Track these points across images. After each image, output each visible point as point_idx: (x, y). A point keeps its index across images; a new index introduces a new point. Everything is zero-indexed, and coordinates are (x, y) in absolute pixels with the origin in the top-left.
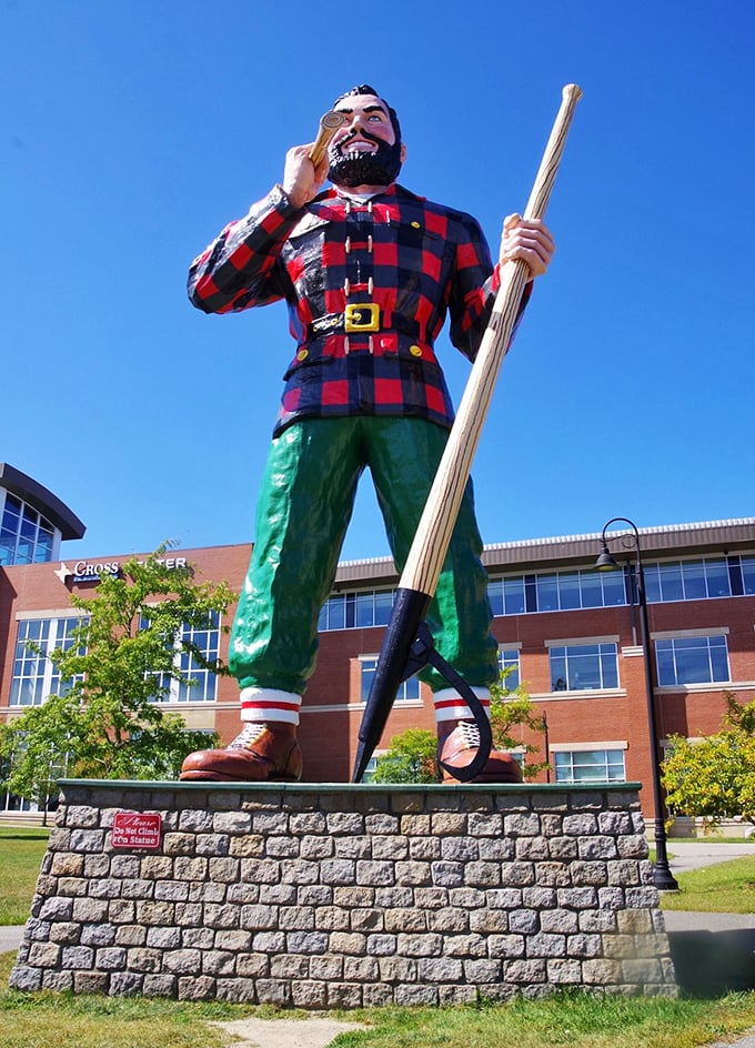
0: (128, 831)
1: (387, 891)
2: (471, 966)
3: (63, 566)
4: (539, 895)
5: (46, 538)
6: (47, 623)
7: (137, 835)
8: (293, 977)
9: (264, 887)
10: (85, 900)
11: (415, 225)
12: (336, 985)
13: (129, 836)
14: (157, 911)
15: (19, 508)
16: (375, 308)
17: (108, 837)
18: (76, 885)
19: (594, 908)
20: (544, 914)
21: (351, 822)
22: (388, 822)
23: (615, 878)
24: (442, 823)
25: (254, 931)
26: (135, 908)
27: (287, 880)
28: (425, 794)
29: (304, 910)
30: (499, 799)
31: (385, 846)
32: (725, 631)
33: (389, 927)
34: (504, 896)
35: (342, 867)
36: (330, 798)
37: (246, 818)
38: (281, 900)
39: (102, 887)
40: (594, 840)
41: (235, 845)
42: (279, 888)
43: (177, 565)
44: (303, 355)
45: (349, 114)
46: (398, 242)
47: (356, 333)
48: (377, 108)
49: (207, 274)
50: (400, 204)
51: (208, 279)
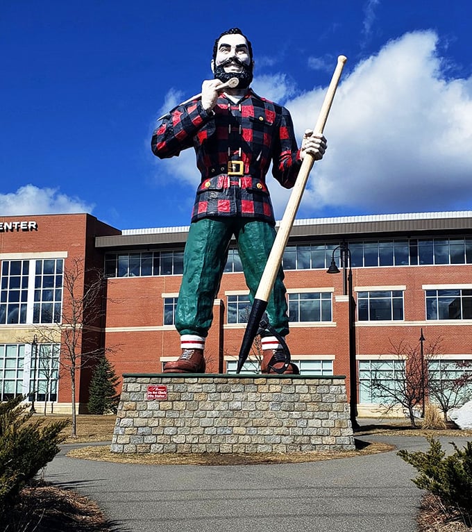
0: (154, 393)
1: (253, 413)
2: (284, 438)
4: (307, 414)
7: (157, 394)
8: (220, 443)
9: (208, 412)
10: (138, 419)
11: (261, 118)
12: (236, 445)
13: (154, 395)
14: (168, 422)
16: (241, 163)
17: (145, 395)
18: (134, 414)
19: (327, 419)
20: (310, 421)
21: (240, 388)
22: (253, 388)
23: (335, 409)
24: (273, 389)
25: (205, 427)
26: (159, 421)
27: (216, 409)
28: (267, 378)
29: (224, 420)
30: (294, 380)
31: (252, 397)
32: (402, 288)
33: (254, 425)
34: (295, 415)
35: (237, 405)
36: (232, 379)
37: (200, 386)
38: (215, 416)
39: (145, 414)
40: (328, 396)
41: (196, 397)
42: (214, 412)
43: (30, 226)
44: (207, 184)
45: (228, 47)
46: (253, 129)
47: (233, 176)
48: (243, 45)
49: (163, 141)
50: (254, 105)
51: (164, 144)
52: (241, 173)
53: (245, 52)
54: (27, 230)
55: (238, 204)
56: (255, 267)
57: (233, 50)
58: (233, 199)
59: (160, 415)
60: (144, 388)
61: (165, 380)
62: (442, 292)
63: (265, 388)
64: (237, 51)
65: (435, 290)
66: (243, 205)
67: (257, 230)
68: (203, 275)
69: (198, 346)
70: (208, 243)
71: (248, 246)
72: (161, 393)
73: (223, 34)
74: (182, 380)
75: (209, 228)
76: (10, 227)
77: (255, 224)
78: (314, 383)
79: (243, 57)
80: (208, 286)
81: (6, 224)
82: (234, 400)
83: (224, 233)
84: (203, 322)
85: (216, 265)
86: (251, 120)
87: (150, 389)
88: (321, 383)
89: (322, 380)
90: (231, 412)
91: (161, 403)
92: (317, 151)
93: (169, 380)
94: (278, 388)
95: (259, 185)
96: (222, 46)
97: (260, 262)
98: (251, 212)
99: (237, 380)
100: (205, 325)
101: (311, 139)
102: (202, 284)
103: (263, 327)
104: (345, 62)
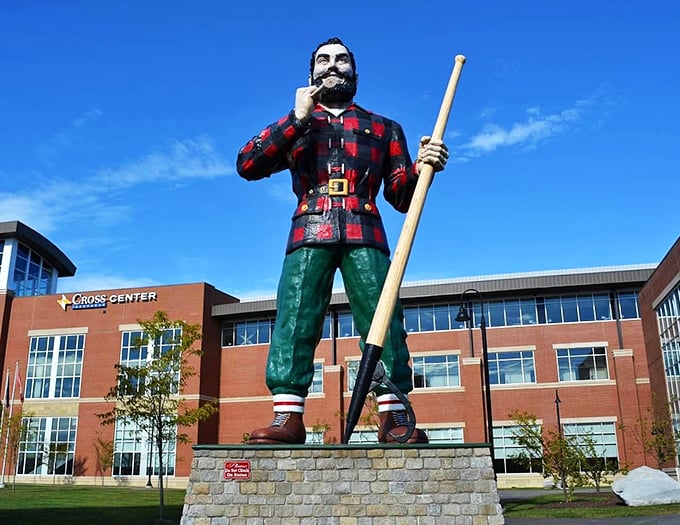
0: (233, 471)
1: (367, 497)
3: (64, 298)
4: (442, 497)
5: (47, 275)
6: (52, 339)
7: (237, 473)
9: (305, 497)
10: (212, 507)
11: (367, 131)
13: (233, 473)
14: (251, 510)
15: (27, 254)
16: (345, 181)
17: (221, 474)
18: (207, 499)
19: (468, 503)
20: (445, 506)
21: (347, 463)
22: (366, 463)
23: (478, 489)
24: (393, 463)
25: (301, 518)
26: (239, 509)
27: (316, 492)
28: (384, 449)
29: (326, 507)
30: (421, 451)
31: (366, 475)
32: (533, 348)
33: (369, 514)
34: (424, 498)
35: (345, 486)
36: (337, 451)
37: (294, 462)
38: (313, 503)
39: (221, 498)
40: (468, 471)
41: (289, 476)
42: (312, 497)
43: (150, 297)
44: (305, 208)
45: (327, 57)
46: (358, 142)
47: (335, 196)
48: (344, 55)
49: (250, 159)
50: (358, 117)
51: (251, 162)
52: (345, 192)
53: (346, 62)
54: (147, 300)
55: (342, 228)
56: (366, 304)
57: (332, 61)
58: (335, 223)
59: (241, 501)
60: (221, 463)
61: (248, 454)
62: (573, 351)
63: (381, 464)
64: (336, 60)
65: (566, 350)
66: (348, 230)
67: (366, 259)
68: (300, 317)
69: (296, 409)
70: (305, 277)
71: (356, 280)
72: (242, 471)
73: (321, 46)
74: (270, 453)
75: (307, 258)
76: (131, 299)
77: (364, 253)
78: (447, 454)
79: (343, 67)
80: (307, 330)
81: (127, 296)
82: (340, 479)
83: (325, 265)
84: (301, 377)
85: (317, 304)
86: (355, 133)
87: (228, 466)
88: (458, 454)
89: (459, 450)
90: (337, 497)
91: (242, 484)
92: (437, 159)
93: (252, 453)
94: (400, 463)
95: (367, 206)
96: (319, 56)
97: (372, 298)
98: (359, 238)
99: (344, 452)
100: (303, 381)
101: (429, 146)
102: (298, 328)
103: (377, 381)
104: (464, 62)
